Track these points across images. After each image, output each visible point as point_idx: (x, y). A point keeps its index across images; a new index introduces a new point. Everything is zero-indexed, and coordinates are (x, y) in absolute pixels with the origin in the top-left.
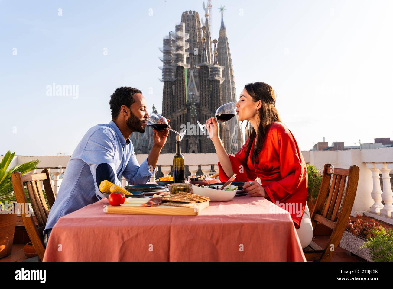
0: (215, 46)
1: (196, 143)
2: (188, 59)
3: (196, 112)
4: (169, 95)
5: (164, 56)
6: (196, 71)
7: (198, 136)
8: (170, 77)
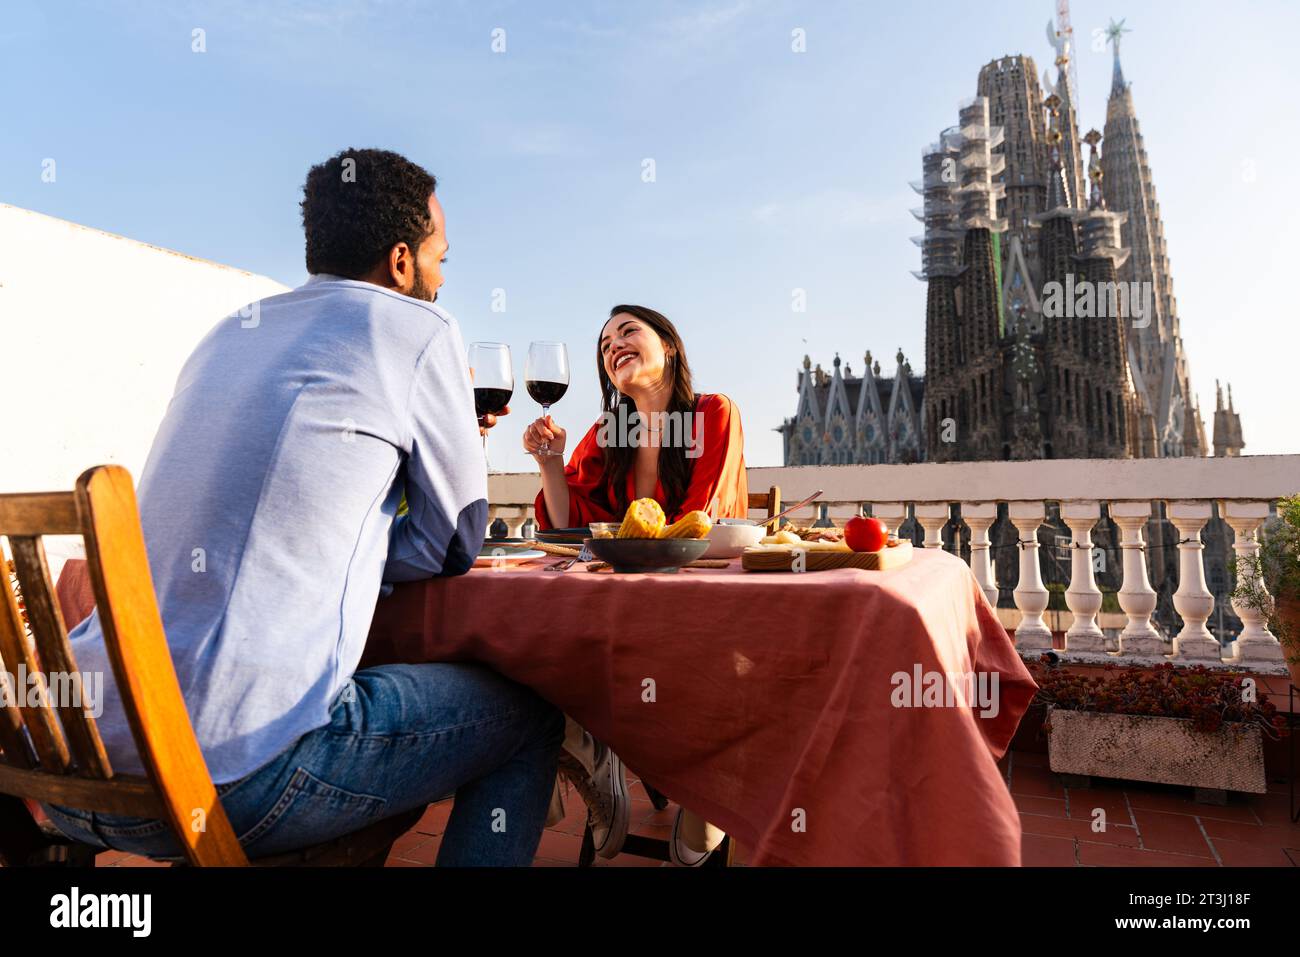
0: (1093, 151)
2: (1002, 204)
4: (944, 317)
5: (926, 204)
6: (1029, 237)
7: (1043, 436)
8: (948, 263)
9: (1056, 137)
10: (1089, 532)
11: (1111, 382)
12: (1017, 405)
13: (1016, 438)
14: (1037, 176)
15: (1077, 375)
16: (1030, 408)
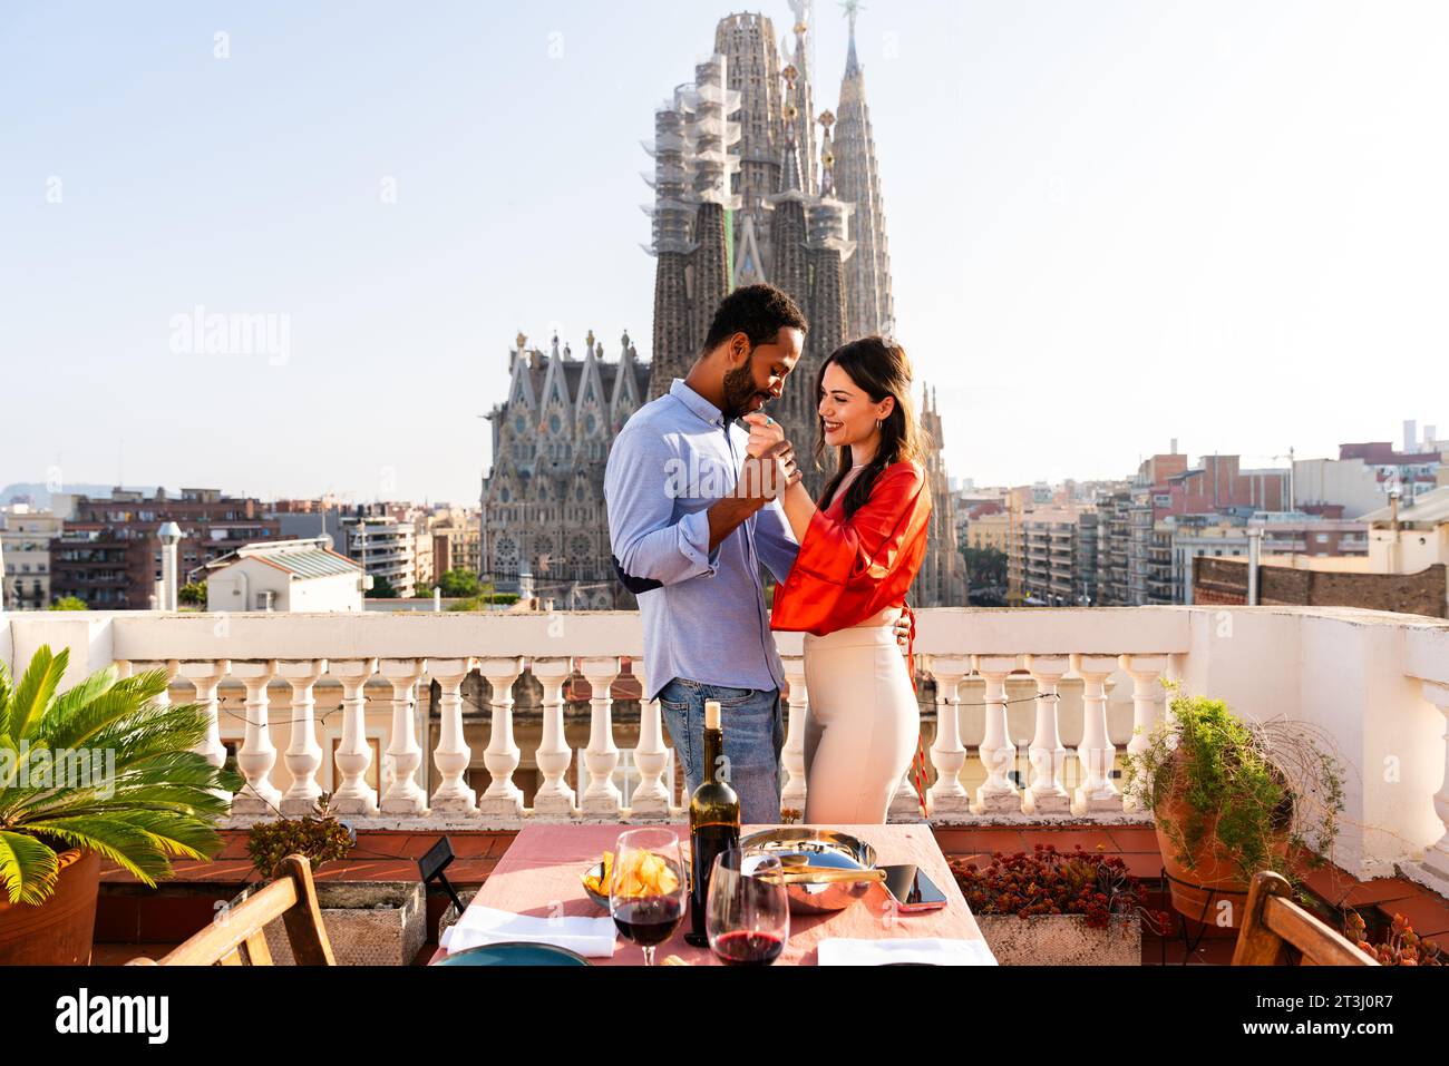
0: (827, 134)
2: (736, 179)
4: (674, 299)
5: (658, 168)
6: (761, 218)
8: (678, 238)
9: (792, 112)
10: (956, 687)
14: (772, 153)
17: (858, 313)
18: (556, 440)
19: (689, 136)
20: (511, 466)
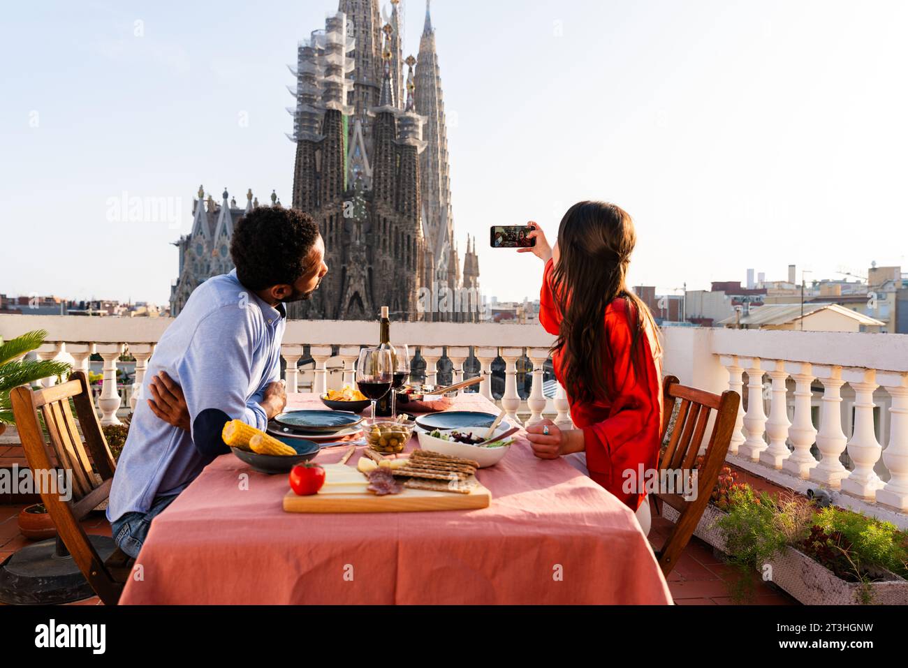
0: (410, 70)
1: (362, 276)
2: (351, 95)
3: (365, 210)
4: (307, 171)
5: (299, 84)
6: (367, 122)
7: (367, 262)
8: (312, 131)
9: (388, 55)
10: (490, 365)
11: (411, 229)
12: (353, 239)
13: (351, 262)
14: (375, 80)
15: (391, 222)
16: (360, 243)
17: (428, 188)
18: (225, 262)
19: (320, 65)
20: (192, 278)
